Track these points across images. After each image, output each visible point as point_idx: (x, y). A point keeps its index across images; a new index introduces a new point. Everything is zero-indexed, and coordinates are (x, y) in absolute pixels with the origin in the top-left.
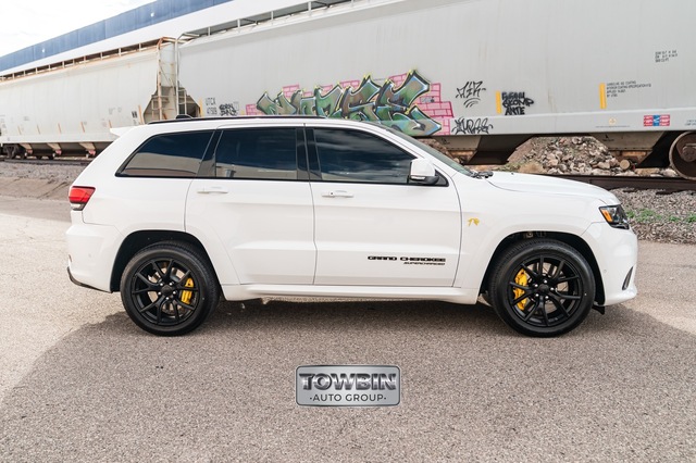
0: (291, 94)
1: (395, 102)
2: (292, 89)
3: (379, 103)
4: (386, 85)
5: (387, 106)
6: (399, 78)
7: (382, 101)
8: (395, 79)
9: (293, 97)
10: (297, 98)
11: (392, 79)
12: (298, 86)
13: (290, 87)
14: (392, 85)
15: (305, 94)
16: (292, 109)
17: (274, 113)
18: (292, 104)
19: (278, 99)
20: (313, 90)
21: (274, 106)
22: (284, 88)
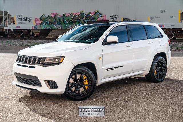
0: (54, 15)
1: (91, 19)
2: (54, 14)
3: (86, 19)
4: (88, 14)
5: (88, 20)
6: (93, 13)
8: (91, 13)
9: (55, 16)
10: (56, 17)
12: (57, 13)
13: (53, 13)
14: (90, 14)
15: (59, 15)
16: (54, 20)
17: (47, 21)
18: (54, 18)
19: (49, 16)
20: (63, 15)
21: (47, 19)
22: (51, 13)
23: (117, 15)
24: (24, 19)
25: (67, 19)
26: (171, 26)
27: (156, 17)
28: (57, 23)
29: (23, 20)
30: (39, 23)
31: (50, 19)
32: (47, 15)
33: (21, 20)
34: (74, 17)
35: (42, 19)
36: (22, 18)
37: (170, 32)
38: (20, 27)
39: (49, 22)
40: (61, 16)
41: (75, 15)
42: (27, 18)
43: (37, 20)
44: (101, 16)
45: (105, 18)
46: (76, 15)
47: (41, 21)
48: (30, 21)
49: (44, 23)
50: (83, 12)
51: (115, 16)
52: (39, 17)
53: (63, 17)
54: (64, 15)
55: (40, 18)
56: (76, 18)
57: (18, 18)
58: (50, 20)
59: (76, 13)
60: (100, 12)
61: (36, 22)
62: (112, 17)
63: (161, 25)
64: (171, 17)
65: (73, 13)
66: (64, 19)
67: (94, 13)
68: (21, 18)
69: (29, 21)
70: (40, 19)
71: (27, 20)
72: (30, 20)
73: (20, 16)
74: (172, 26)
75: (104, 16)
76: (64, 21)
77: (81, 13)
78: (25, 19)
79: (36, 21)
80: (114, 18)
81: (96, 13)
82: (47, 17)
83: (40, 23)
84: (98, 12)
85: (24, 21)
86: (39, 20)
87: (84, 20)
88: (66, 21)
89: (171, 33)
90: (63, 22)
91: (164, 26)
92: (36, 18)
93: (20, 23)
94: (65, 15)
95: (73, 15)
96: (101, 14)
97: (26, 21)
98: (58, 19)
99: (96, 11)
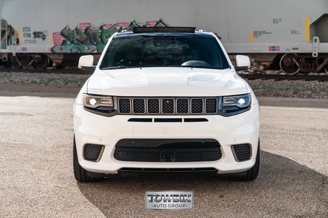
0: (84, 28)
2: (85, 25)
4: (144, 26)
6: (152, 23)
8: (150, 23)
9: (86, 30)
10: (89, 30)
11: (148, 23)
12: (89, 24)
13: (84, 24)
14: (148, 26)
15: (94, 28)
16: (85, 36)
17: (73, 38)
18: (85, 33)
19: (76, 30)
20: (99, 27)
21: (73, 34)
22: (80, 24)
24: (35, 33)
25: (108, 35)
26: (291, 49)
27: (264, 32)
28: (91, 42)
29: (32, 35)
30: (59, 41)
31: (77, 34)
32: (73, 28)
33: (29, 35)
34: (119, 31)
35: (66, 34)
36: (31, 33)
37: (292, 60)
38: (28, 49)
39: (77, 40)
40: (97, 29)
41: (121, 28)
42: (38, 33)
43: (56, 36)
46: (123, 27)
47: (63, 39)
48: (44, 39)
49: (69, 42)
50: (134, 22)
52: (59, 30)
53: (100, 31)
54: (101, 28)
55: (62, 32)
57: (25, 32)
58: (78, 37)
59: (124, 23)
60: (165, 21)
61: (54, 40)
63: (274, 47)
64: (293, 32)
65: (118, 24)
66: (103, 34)
67: (155, 23)
68: (29, 32)
69: (42, 38)
70: (62, 34)
71: (39, 37)
72: (44, 36)
73: (28, 29)
74: (294, 49)
76: (102, 39)
77: (132, 23)
78: (37, 35)
79: (54, 37)
81: (158, 23)
82: (73, 31)
83: (62, 42)
84: (161, 21)
85: (35, 38)
86: (60, 36)
89: (293, 63)
90: (100, 39)
91: (279, 50)
92: (55, 33)
93: (28, 42)
94: (104, 27)
97: (37, 39)
98: (93, 34)
99: (158, 20)
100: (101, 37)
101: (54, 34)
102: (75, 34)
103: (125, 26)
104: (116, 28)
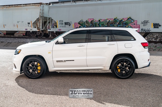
0: (91, 21)
1: (124, 24)
2: (91, 20)
3: (119, 24)
4: (121, 20)
6: (125, 19)
7: (120, 24)
9: (92, 22)
12: (93, 19)
13: (90, 19)
14: (123, 20)
15: (95, 21)
16: (91, 24)
17: (84, 25)
19: (86, 22)
22: (88, 19)
23: (148, 21)
25: (102, 24)
29: (64, 24)
31: (87, 23)
32: (84, 21)
33: (62, 24)
34: (108, 22)
35: (81, 23)
40: (97, 21)
41: (109, 21)
42: (67, 23)
44: (133, 21)
45: (137, 23)
46: (111, 21)
48: (70, 25)
49: (82, 27)
50: (116, 18)
51: (146, 22)
52: (78, 22)
54: (99, 21)
56: (110, 23)
57: (60, 22)
58: (87, 25)
60: (132, 18)
61: (75, 26)
62: (143, 23)
65: (108, 19)
66: (100, 23)
67: (127, 19)
70: (79, 23)
71: (67, 24)
73: (62, 21)
75: (136, 21)
77: (115, 19)
78: (66, 23)
79: (75, 25)
80: (145, 24)
81: (128, 19)
82: (85, 22)
83: (79, 27)
84: (130, 18)
86: (78, 24)
87: (117, 25)
88: (102, 25)
94: (101, 21)
95: (108, 21)
96: (133, 20)
97: (66, 25)
98: (95, 24)
99: (129, 17)
100: (99, 25)
101: (75, 23)
102: (86, 23)
103: (112, 20)
104: (107, 21)
